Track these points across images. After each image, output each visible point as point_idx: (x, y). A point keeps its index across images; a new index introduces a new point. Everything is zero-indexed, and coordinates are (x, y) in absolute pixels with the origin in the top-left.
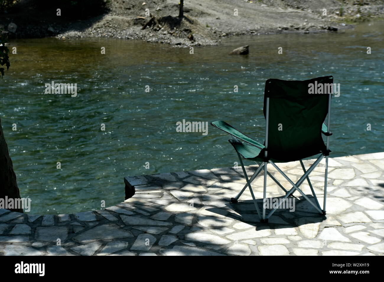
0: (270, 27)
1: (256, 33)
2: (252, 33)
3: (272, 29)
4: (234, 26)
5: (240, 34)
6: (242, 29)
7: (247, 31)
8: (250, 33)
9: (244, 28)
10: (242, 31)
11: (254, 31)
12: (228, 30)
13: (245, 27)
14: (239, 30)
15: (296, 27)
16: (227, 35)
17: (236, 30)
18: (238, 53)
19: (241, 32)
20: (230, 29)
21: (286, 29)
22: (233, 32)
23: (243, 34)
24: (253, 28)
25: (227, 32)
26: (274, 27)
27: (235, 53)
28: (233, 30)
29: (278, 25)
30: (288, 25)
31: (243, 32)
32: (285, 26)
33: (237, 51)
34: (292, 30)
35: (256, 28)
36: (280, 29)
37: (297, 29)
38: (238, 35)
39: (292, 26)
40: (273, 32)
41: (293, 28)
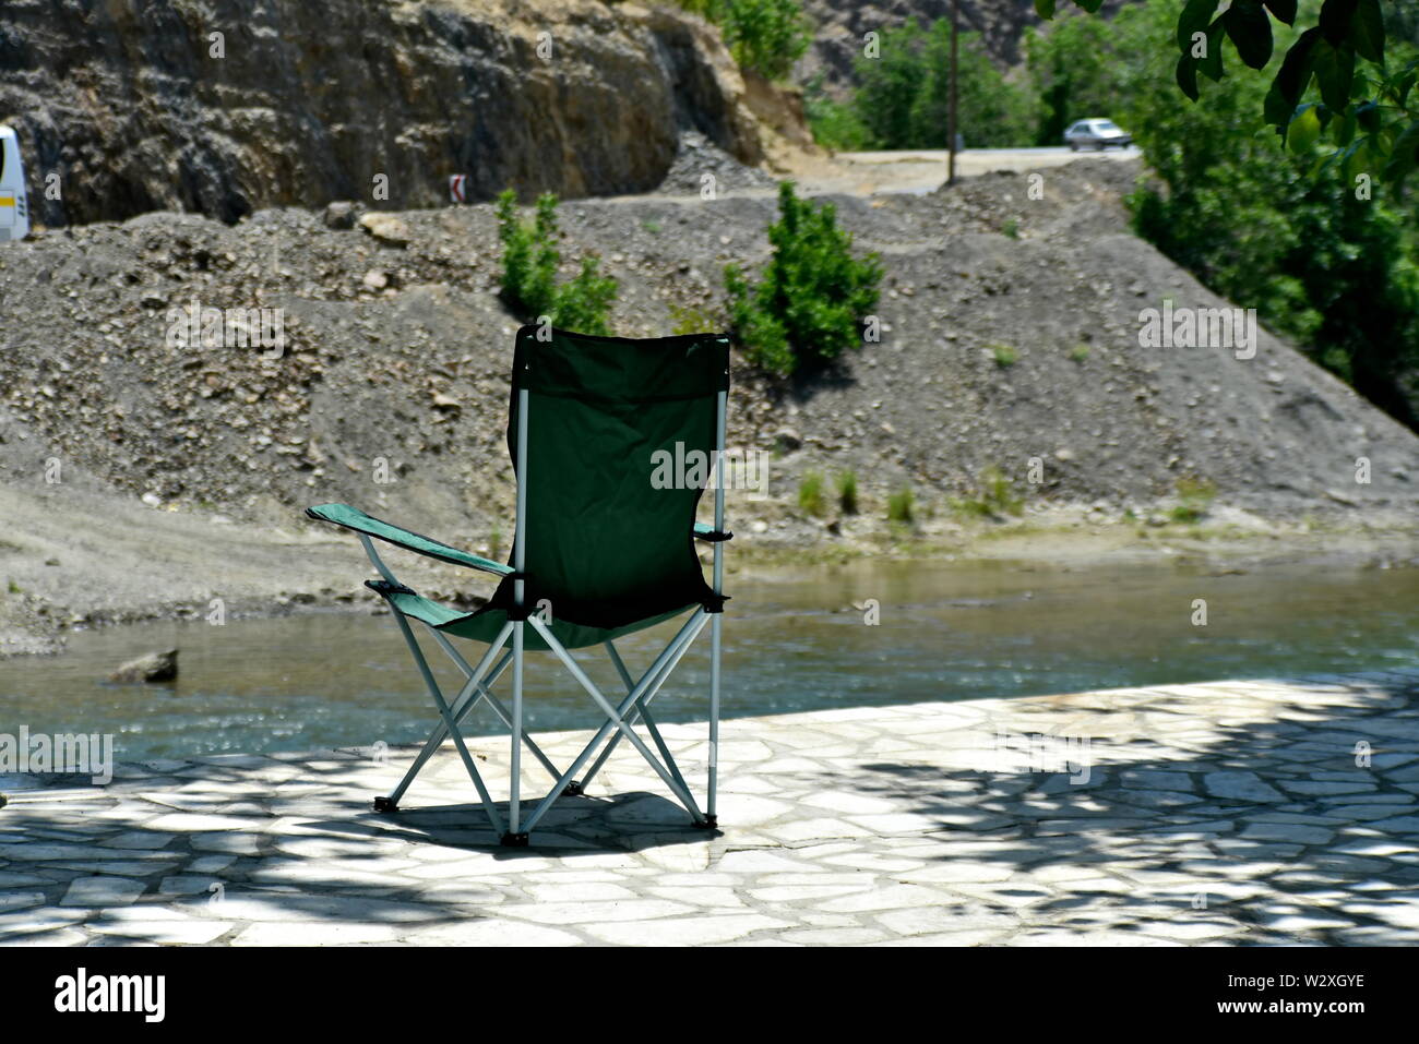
0: (247, 593)
1: (196, 614)
2: (182, 613)
3: (254, 599)
4: (112, 588)
5: (139, 619)
6: (144, 602)
7: (163, 607)
8: (175, 614)
9: (151, 596)
10: (143, 607)
11: (189, 608)
12: (92, 603)
13: (157, 591)
14: (133, 602)
15: (342, 592)
16: (89, 620)
17: (120, 605)
18: (140, 676)
19: (139, 612)
20: (100, 600)
21: (308, 599)
22: (112, 612)
23: (150, 617)
24: (185, 597)
25: (90, 610)
26: (262, 594)
27: (130, 677)
28: (110, 602)
29: (277, 585)
30: (315, 588)
31: (150, 611)
32: (302, 590)
33: (135, 670)
34: (327, 604)
35: (197, 598)
36: (285, 600)
37: (348, 599)
38: (128, 620)
39: (327, 591)
40: (259, 609)
41: (332, 597)
